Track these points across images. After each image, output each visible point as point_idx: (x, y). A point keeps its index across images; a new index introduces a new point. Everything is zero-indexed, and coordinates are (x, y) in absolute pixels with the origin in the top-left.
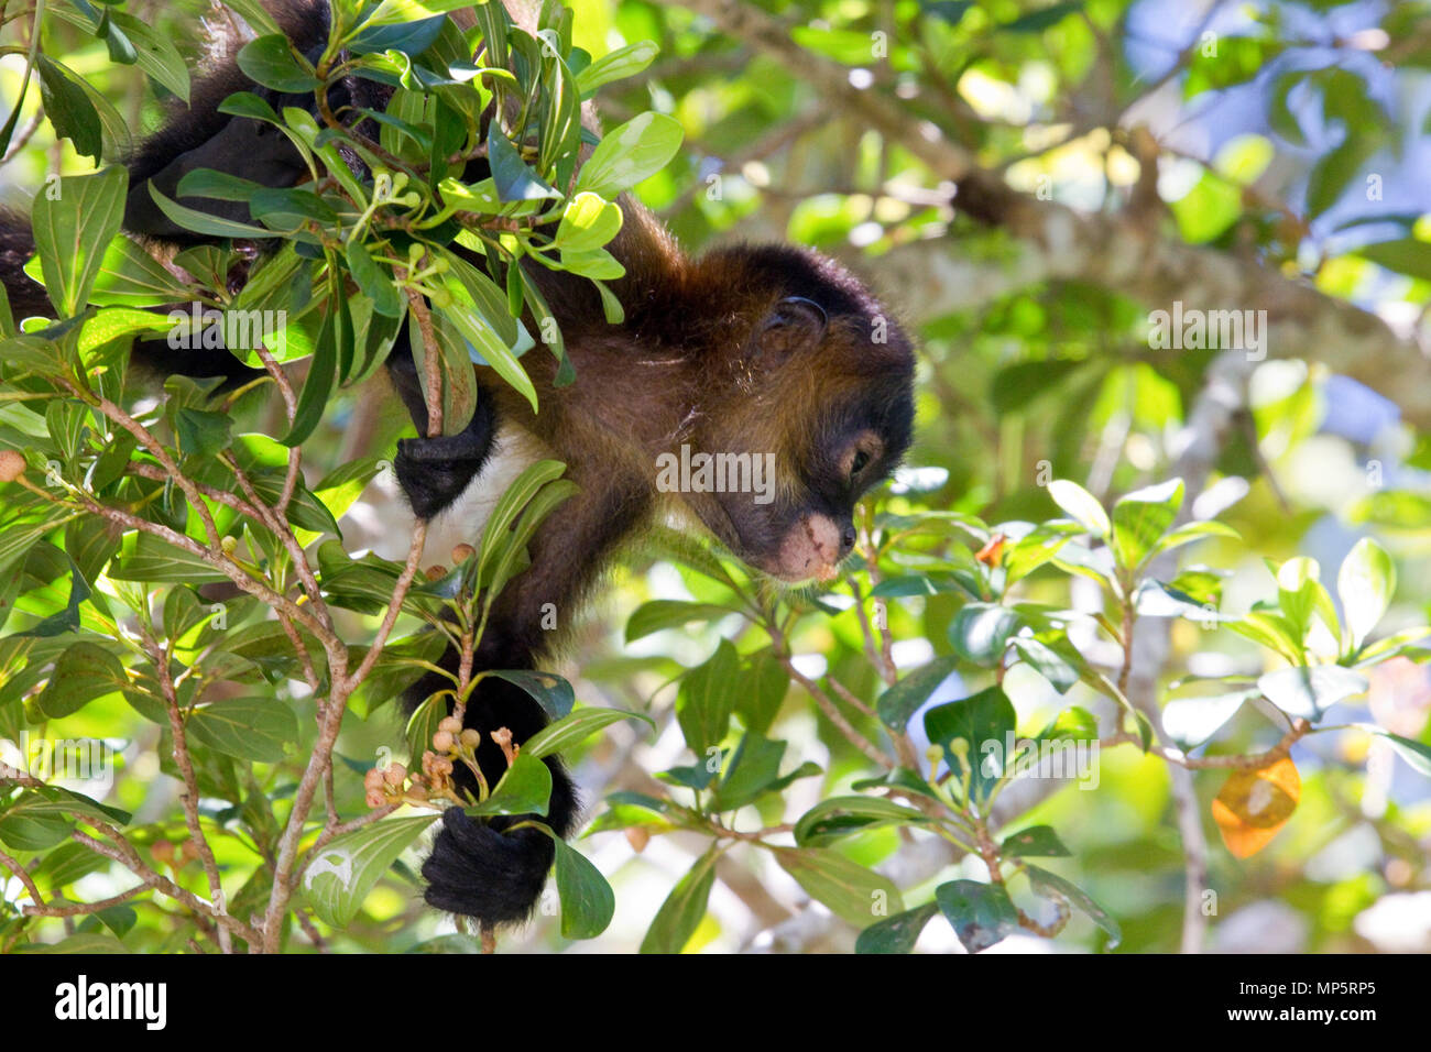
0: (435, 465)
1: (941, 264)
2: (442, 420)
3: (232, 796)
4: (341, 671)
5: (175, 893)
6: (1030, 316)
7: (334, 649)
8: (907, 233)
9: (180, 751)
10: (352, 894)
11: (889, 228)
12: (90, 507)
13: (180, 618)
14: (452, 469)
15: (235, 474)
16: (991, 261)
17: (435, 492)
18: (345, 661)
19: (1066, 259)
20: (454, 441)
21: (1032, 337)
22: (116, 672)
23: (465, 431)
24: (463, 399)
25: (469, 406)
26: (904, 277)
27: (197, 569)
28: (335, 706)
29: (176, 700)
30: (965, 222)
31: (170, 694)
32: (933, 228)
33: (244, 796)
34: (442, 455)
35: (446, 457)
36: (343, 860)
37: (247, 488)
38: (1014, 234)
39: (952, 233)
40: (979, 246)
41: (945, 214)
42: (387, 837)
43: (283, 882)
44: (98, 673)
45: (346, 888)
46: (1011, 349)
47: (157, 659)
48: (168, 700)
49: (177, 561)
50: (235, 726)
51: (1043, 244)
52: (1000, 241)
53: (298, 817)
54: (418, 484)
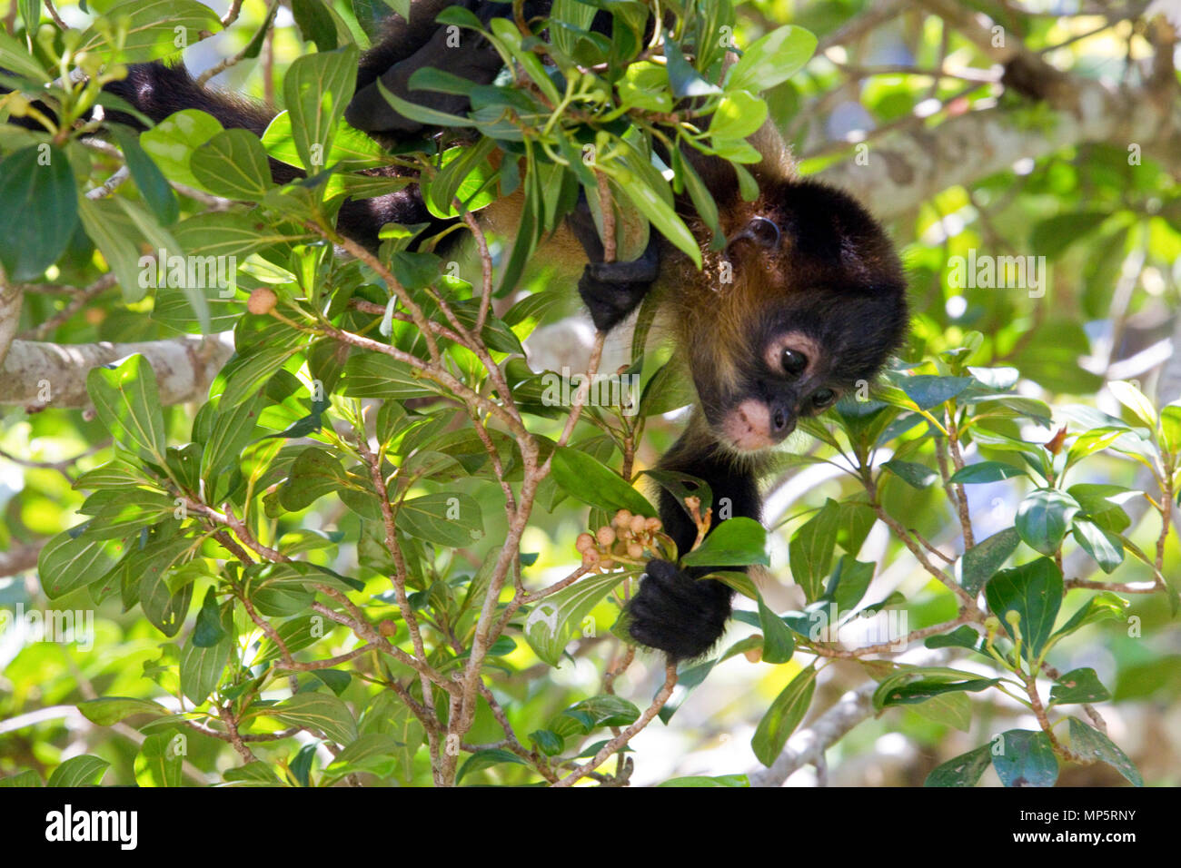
0: (615, 286)
1: (993, 131)
2: (615, 251)
3: (418, 584)
4: (533, 462)
5: (393, 652)
6: (1065, 178)
7: (528, 444)
8: (961, 107)
9: (391, 537)
10: (556, 640)
11: (948, 102)
12: (328, 332)
13: (389, 427)
14: (630, 289)
15: (439, 304)
16: (1035, 129)
17: (615, 308)
18: (536, 454)
19: (1097, 127)
20: (632, 266)
21: (1065, 195)
22: (338, 472)
23: (641, 258)
24: (636, 232)
25: (642, 238)
26: (963, 143)
27: (407, 386)
28: (528, 492)
29: (387, 497)
30: (1013, 96)
31: (382, 491)
32: (984, 102)
33: (428, 584)
34: (623, 277)
35: (625, 278)
36: (553, 611)
37: (450, 315)
38: (1054, 108)
39: (1002, 105)
40: (1024, 116)
41: (996, 90)
42: (589, 591)
43: (481, 642)
44: (324, 474)
45: (552, 636)
46: (1045, 206)
47: (370, 462)
48: (381, 496)
49: (390, 380)
50: (433, 518)
51: (1078, 115)
52: (1042, 111)
53: (496, 586)
54: (600, 302)
